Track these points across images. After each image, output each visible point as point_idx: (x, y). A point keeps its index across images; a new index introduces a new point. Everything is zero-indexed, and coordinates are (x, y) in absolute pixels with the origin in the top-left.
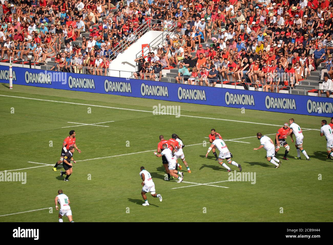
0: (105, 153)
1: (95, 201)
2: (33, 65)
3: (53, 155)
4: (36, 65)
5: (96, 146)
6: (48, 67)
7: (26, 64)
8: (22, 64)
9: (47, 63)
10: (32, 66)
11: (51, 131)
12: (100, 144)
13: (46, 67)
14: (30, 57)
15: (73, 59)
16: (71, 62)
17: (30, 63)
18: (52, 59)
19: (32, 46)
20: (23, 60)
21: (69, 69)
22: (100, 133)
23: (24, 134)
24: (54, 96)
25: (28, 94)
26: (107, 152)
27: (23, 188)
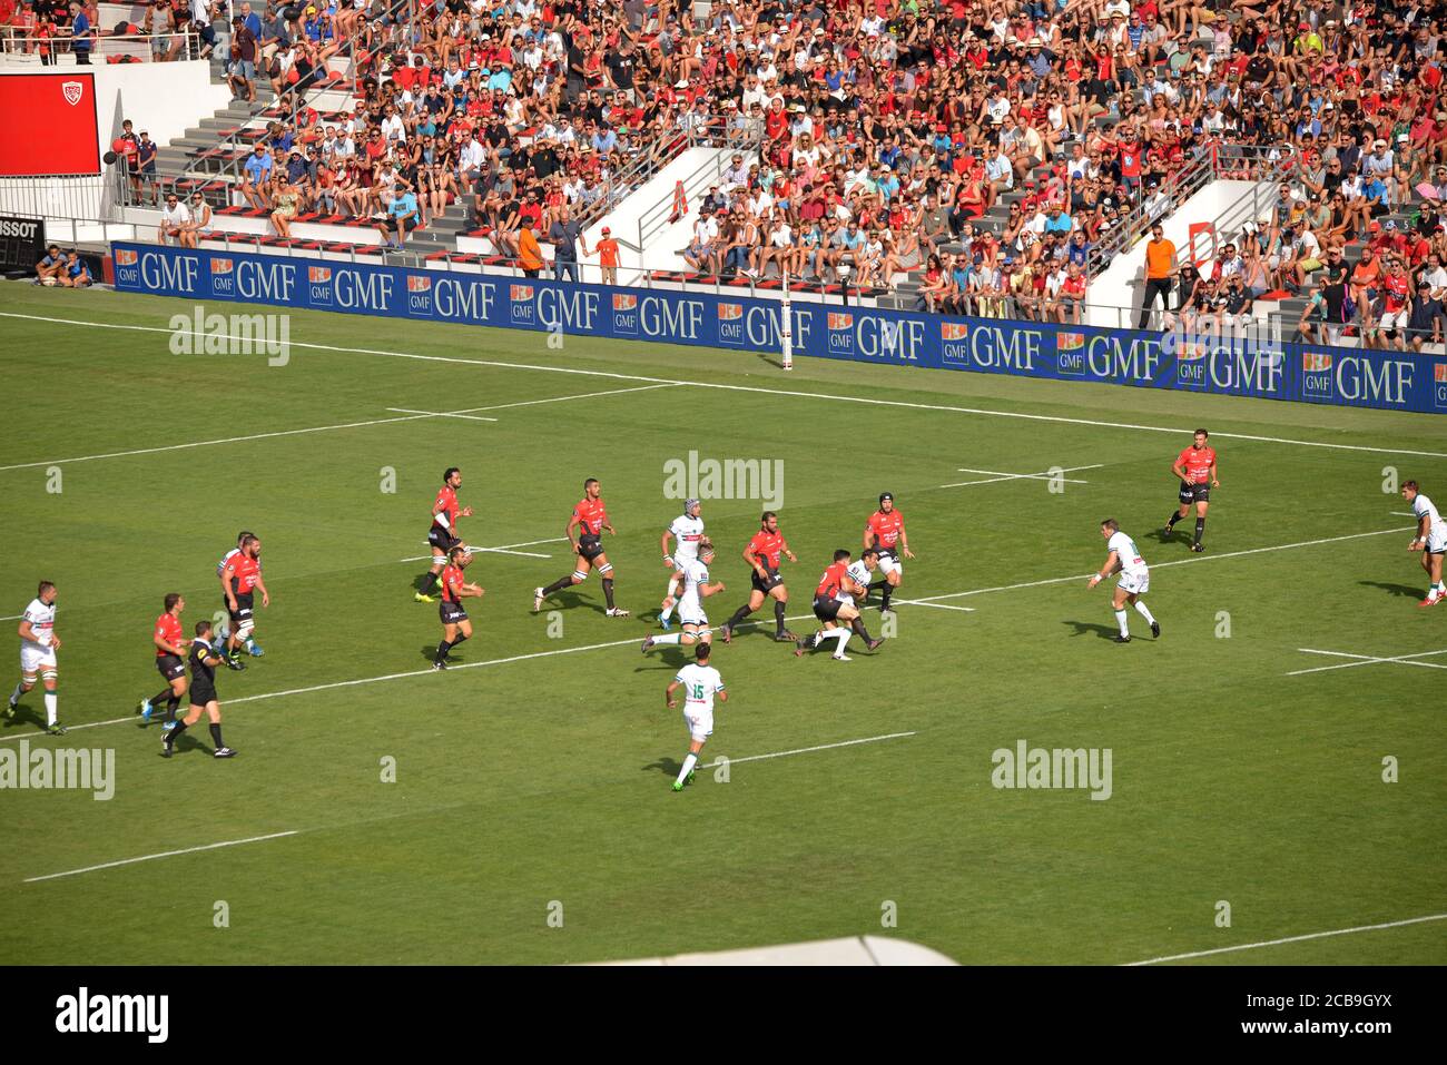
0: (1074, 564)
1: (1045, 714)
2: (855, 295)
3: (915, 573)
4: (864, 295)
5: (1048, 543)
6: (899, 302)
7: (833, 292)
8: (820, 292)
9: (895, 287)
10: (849, 298)
11: (907, 499)
12: (1061, 538)
13: (893, 300)
14: (844, 270)
15: (977, 272)
16: (972, 282)
17: (844, 291)
18: (911, 277)
19: (851, 236)
20: (824, 281)
21: (962, 305)
22: (1060, 503)
23: (827, 506)
24: (917, 388)
25: (840, 385)
26: (1080, 561)
27: (828, 672)
